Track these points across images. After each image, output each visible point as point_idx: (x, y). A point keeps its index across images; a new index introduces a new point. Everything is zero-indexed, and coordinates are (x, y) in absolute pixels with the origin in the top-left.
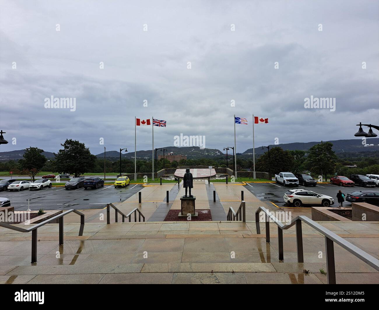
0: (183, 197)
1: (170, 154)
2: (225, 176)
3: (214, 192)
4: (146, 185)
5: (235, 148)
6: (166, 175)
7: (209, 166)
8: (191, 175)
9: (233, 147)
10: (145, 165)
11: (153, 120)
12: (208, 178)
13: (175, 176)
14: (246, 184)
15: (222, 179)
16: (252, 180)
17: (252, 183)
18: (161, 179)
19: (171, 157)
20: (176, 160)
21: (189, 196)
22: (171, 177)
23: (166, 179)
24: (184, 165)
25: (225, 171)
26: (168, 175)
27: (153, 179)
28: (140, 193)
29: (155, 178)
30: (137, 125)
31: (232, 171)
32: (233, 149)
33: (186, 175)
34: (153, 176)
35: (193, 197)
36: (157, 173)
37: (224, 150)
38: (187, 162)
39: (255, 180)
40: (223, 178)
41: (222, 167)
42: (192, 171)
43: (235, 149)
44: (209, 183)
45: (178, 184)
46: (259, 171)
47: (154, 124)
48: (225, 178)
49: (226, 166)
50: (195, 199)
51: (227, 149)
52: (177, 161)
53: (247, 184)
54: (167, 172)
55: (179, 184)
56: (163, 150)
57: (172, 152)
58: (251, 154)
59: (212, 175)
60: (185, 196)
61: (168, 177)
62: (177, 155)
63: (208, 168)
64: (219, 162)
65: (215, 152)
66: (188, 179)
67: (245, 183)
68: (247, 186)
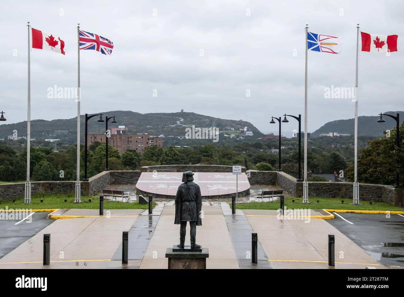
0: (174, 250)
1: (119, 132)
2: (276, 193)
3: (255, 236)
4: (59, 215)
5: (306, 118)
6: (113, 188)
7: (234, 167)
8: (197, 189)
9: (300, 116)
10: (51, 160)
11: (80, 33)
12: (232, 198)
13: (139, 192)
14: (335, 215)
15: (266, 200)
16: (347, 206)
17: (350, 215)
18: (102, 199)
19: (121, 139)
20: (133, 148)
21: (190, 248)
22: (128, 193)
23: (114, 200)
24: (157, 161)
25: (274, 180)
26: (119, 188)
27: (78, 198)
28: (47, 238)
29: (82, 194)
30: (33, 47)
31: (295, 180)
32: (299, 119)
33: (183, 190)
34: (78, 190)
35: (201, 251)
36: (89, 181)
37: (273, 122)
38: (163, 155)
39: (357, 206)
40: (271, 200)
41: (259, 168)
42: (198, 178)
43: (306, 121)
44: (234, 212)
45: (147, 212)
46: (367, 180)
47: (80, 44)
48: (275, 198)
49: (270, 165)
50: (207, 255)
51: (279, 120)
52: (138, 151)
53: (336, 217)
54: (114, 180)
55: (150, 212)
56: (104, 119)
57: (122, 127)
58: (335, 134)
59: (241, 190)
60: (178, 246)
61: (120, 193)
62: (135, 134)
63: (230, 170)
64: (250, 156)
65: (238, 129)
66: (189, 201)
67: (332, 212)
68: (337, 222)
